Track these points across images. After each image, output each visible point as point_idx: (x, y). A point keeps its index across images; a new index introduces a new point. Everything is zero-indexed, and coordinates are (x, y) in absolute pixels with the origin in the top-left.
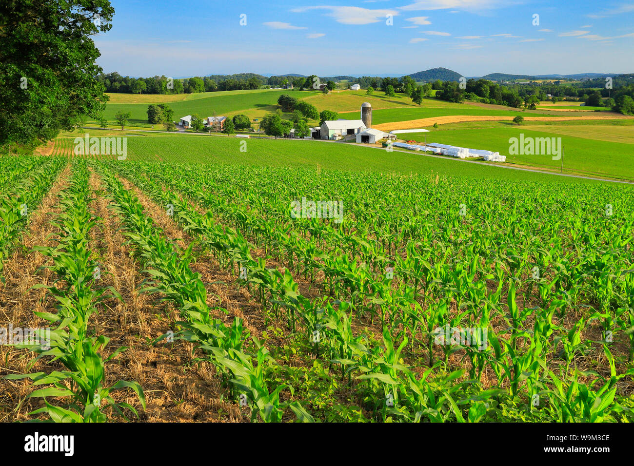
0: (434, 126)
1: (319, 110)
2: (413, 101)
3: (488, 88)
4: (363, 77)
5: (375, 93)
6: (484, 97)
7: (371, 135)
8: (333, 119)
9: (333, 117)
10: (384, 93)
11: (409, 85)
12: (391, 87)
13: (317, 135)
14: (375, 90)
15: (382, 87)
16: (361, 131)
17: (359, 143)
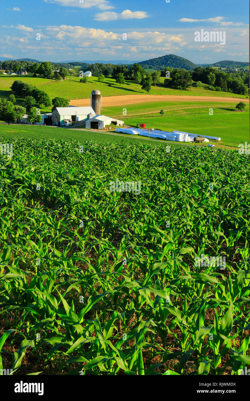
0: (161, 113)
1: (51, 96)
2: (142, 88)
3: (214, 75)
4: (96, 64)
5: (106, 80)
6: (210, 84)
7: (100, 121)
8: (64, 106)
9: (64, 104)
10: (115, 80)
11: (139, 73)
12: (121, 75)
13: (49, 121)
14: (106, 77)
15: (112, 74)
16: (91, 117)
17: (88, 129)
